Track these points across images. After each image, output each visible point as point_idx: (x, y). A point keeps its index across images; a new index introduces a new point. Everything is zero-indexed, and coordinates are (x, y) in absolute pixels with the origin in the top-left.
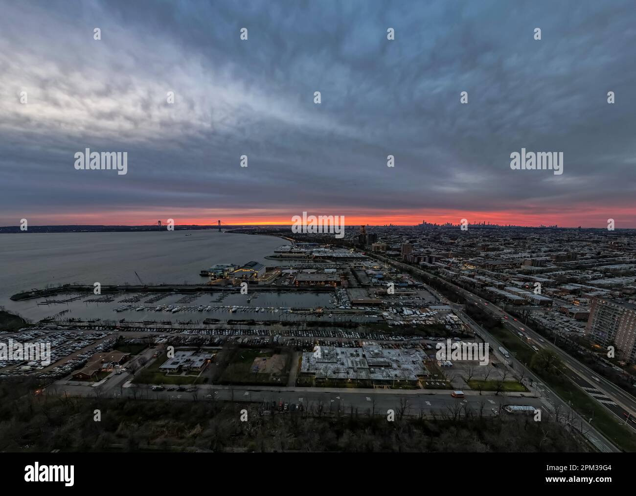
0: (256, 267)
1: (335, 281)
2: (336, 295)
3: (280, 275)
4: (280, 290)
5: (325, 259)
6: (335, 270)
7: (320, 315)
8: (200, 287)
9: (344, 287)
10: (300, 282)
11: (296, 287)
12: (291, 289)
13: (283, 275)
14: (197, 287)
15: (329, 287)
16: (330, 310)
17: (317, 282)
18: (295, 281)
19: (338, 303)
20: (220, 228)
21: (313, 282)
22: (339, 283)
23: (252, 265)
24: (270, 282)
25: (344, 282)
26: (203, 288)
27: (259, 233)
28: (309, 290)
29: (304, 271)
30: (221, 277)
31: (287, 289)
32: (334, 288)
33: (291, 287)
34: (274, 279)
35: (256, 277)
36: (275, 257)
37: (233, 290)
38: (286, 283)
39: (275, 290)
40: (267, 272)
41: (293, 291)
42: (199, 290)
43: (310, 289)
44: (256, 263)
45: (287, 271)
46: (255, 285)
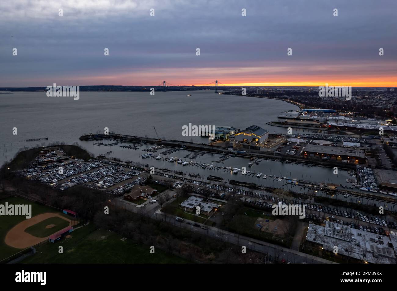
0: (257, 132)
1: (357, 158)
2: (356, 174)
3: (285, 144)
4: (285, 159)
5: (345, 130)
6: (359, 144)
7: (332, 192)
8: (202, 146)
9: (369, 166)
10: (309, 153)
11: (303, 158)
12: (298, 159)
13: (288, 144)
14: (199, 146)
15: (347, 164)
16: (346, 190)
17: (331, 155)
18: (304, 152)
19: (358, 183)
20: (216, 89)
21: (326, 155)
22: (362, 161)
23: (254, 129)
24: (273, 149)
25: (371, 161)
26: (205, 147)
27: (260, 95)
28: (319, 164)
29: (314, 141)
30: (222, 139)
31: (293, 160)
32: (354, 165)
33: (298, 158)
34: (277, 147)
35: (258, 142)
36: (280, 123)
37: (234, 153)
38: (292, 153)
39: (278, 158)
40: (269, 139)
41: (300, 162)
42: (201, 149)
43: (322, 163)
44: (258, 128)
45: (293, 140)
46: (257, 151)
